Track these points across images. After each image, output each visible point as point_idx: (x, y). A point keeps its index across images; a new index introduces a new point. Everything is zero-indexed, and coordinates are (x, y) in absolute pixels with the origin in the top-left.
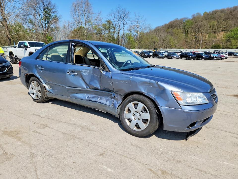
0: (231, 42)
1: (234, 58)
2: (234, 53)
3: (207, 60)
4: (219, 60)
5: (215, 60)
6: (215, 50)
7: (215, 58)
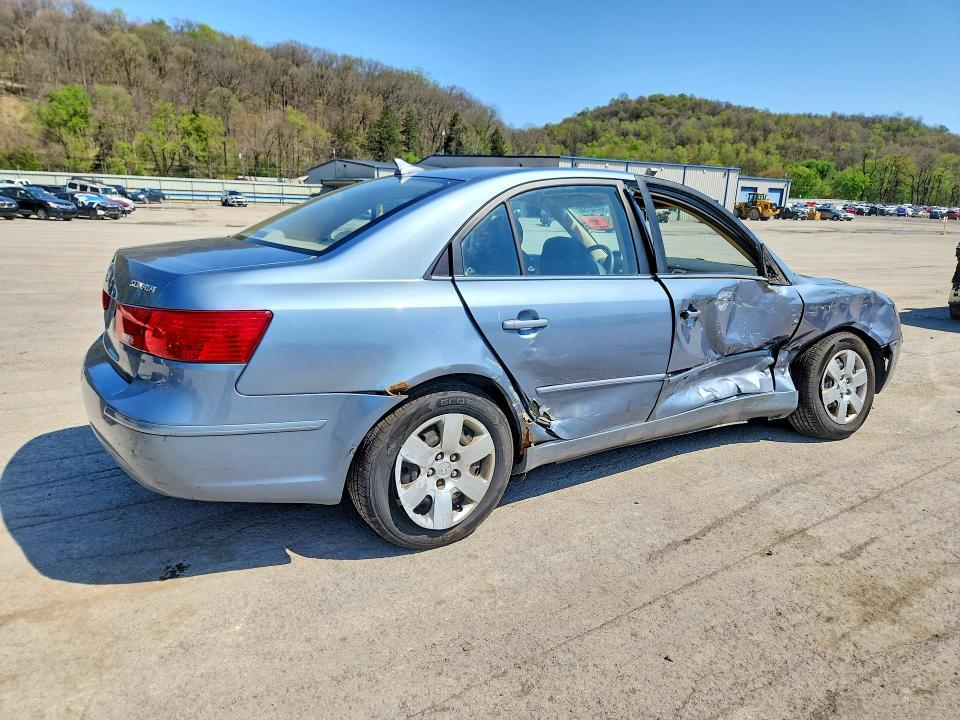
0: (59, 140)
1: (153, 212)
2: (129, 191)
3: (69, 220)
4: (116, 217)
5: (103, 219)
6: (73, 178)
7: (100, 212)
